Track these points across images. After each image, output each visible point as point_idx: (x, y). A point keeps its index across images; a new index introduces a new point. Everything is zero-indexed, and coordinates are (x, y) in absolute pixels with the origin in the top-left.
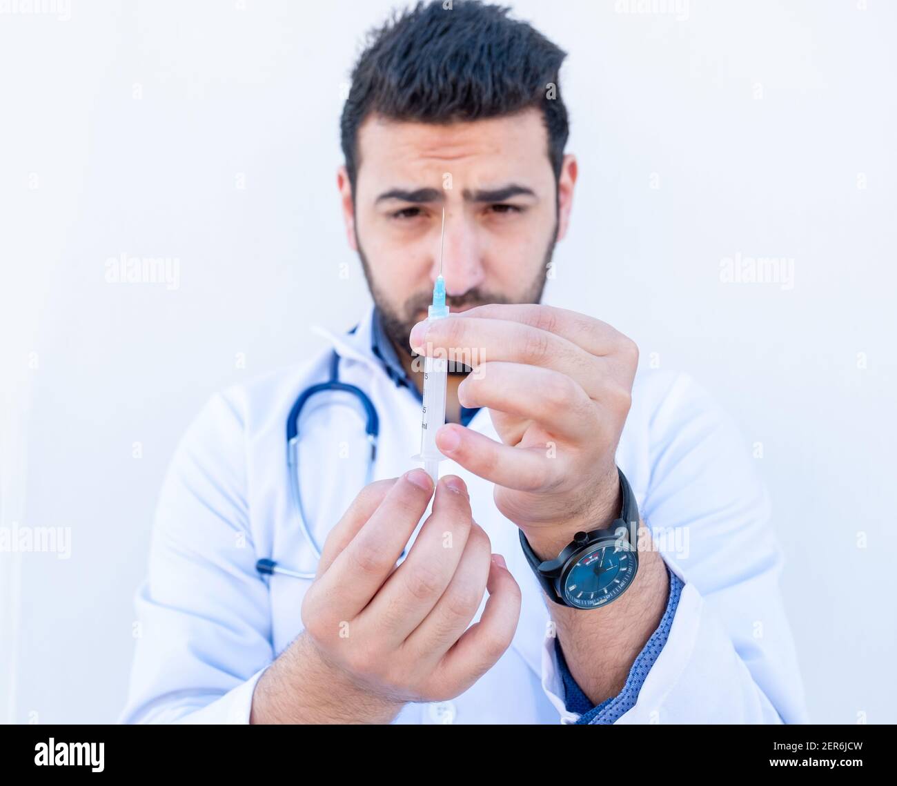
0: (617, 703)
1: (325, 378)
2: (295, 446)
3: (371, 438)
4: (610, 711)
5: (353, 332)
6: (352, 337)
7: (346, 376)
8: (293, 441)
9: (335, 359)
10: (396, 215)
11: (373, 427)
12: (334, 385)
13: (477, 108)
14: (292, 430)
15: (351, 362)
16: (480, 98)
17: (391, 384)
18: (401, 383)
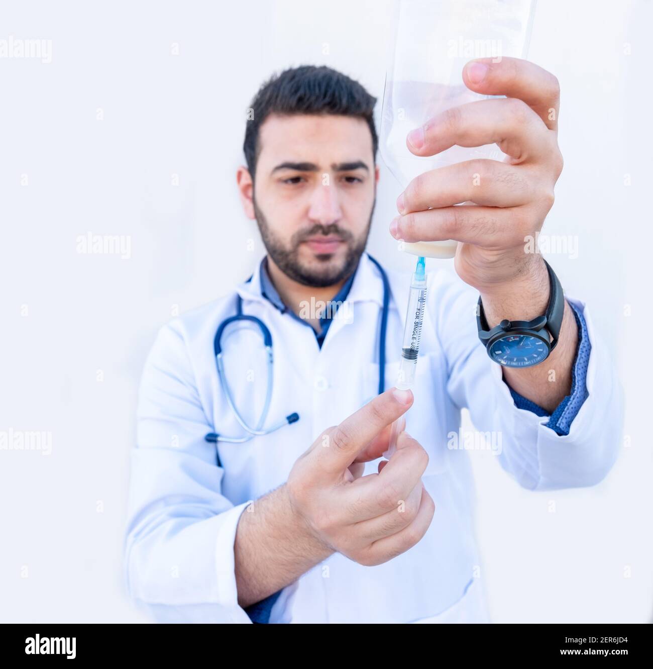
0: (574, 399)
1: (234, 313)
2: (221, 359)
3: (268, 348)
4: (572, 406)
5: (249, 280)
6: (249, 284)
7: (247, 310)
8: (219, 356)
9: (239, 301)
10: (286, 181)
11: (268, 341)
12: (240, 317)
13: (338, 106)
14: (218, 349)
15: (250, 302)
16: (341, 100)
17: (277, 313)
18: (283, 312)
